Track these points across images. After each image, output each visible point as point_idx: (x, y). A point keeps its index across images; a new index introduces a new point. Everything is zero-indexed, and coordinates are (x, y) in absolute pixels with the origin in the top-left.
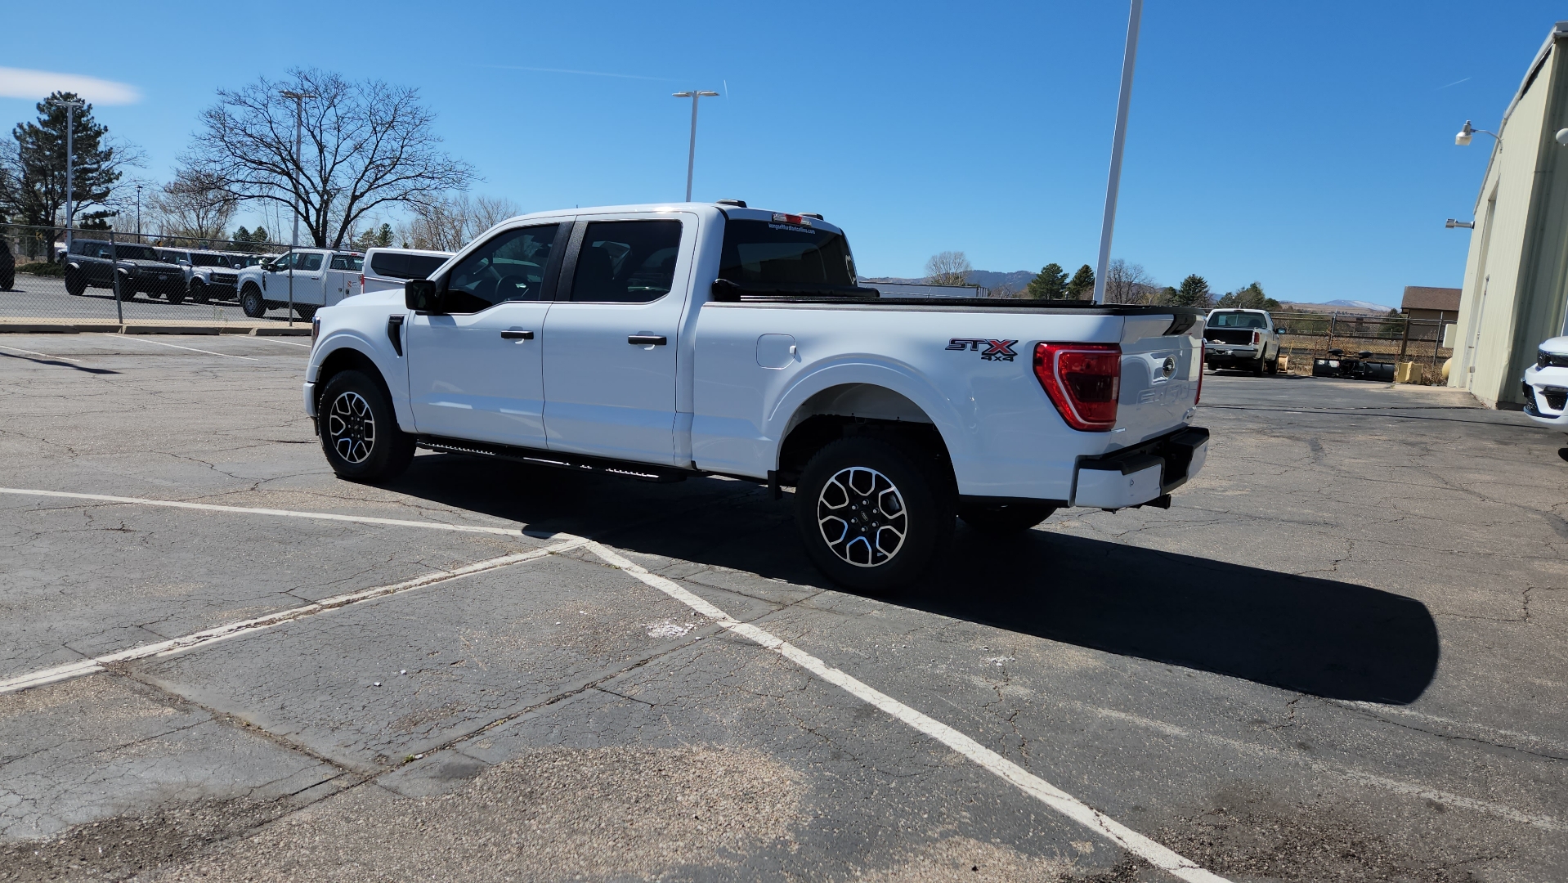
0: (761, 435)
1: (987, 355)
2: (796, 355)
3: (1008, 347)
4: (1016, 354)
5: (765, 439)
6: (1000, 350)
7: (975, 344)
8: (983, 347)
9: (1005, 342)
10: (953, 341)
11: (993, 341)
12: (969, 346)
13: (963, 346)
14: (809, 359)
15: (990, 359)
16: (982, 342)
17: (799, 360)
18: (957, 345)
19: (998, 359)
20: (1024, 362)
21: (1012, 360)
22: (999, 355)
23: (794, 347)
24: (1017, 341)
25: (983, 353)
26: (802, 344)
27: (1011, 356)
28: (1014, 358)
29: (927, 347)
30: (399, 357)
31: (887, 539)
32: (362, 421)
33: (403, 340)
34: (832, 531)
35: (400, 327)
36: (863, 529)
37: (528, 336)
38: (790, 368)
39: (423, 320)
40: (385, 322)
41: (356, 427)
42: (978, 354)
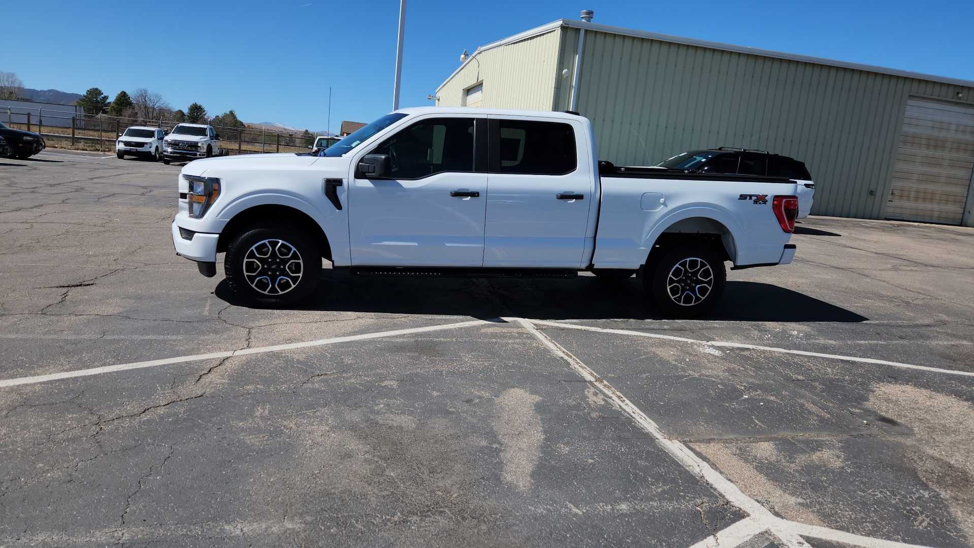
0: (641, 247)
1: (756, 202)
2: (665, 204)
3: (764, 198)
4: (767, 201)
5: (643, 248)
6: (760, 199)
7: (751, 196)
8: (754, 198)
9: (762, 196)
10: (741, 196)
11: (758, 195)
12: (748, 197)
13: (746, 198)
14: (672, 205)
15: (757, 204)
16: (754, 195)
17: (666, 206)
18: (743, 197)
19: (760, 203)
20: (770, 204)
21: (765, 204)
22: (760, 201)
23: (663, 199)
24: (767, 196)
25: (754, 201)
26: (668, 197)
27: (765, 202)
29: (730, 199)
30: (337, 211)
31: (703, 291)
32: (285, 262)
33: (342, 198)
34: (674, 291)
35: (338, 188)
36: (688, 288)
37: (474, 194)
38: (660, 211)
39: (365, 183)
40: (320, 184)
41: (274, 267)
42: (752, 201)
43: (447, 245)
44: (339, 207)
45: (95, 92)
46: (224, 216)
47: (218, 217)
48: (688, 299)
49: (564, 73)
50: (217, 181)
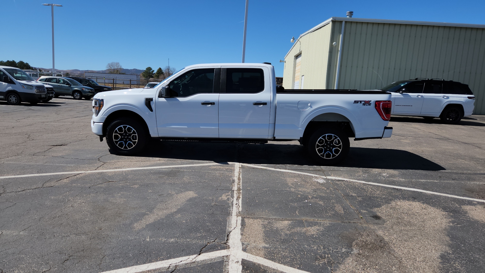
0: (299, 128)
1: (364, 104)
2: (311, 106)
3: (369, 102)
4: (371, 104)
5: (300, 129)
6: (367, 103)
7: (361, 102)
8: (363, 102)
9: (368, 101)
10: (355, 101)
11: (365, 101)
12: (359, 102)
14: (314, 107)
15: (365, 105)
17: (312, 107)
18: (356, 102)
19: (367, 105)
20: (373, 105)
21: (370, 105)
22: (367, 104)
23: (310, 104)
24: (371, 101)
25: (363, 104)
26: (313, 103)
27: (370, 104)
28: (371, 105)
29: (348, 103)
30: (151, 112)
31: (337, 151)
32: (130, 135)
33: (153, 106)
34: (320, 151)
35: (151, 102)
36: (328, 150)
37: (213, 104)
38: (309, 110)
39: (163, 100)
40: (143, 100)
41: (126, 137)
42: (362, 104)
43: (201, 127)
44: (151, 110)
45: (149, 69)
46: (104, 115)
47: (102, 116)
48: (328, 156)
49: (334, 44)
50: (102, 100)
